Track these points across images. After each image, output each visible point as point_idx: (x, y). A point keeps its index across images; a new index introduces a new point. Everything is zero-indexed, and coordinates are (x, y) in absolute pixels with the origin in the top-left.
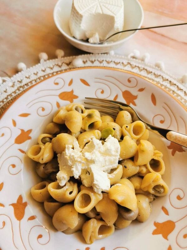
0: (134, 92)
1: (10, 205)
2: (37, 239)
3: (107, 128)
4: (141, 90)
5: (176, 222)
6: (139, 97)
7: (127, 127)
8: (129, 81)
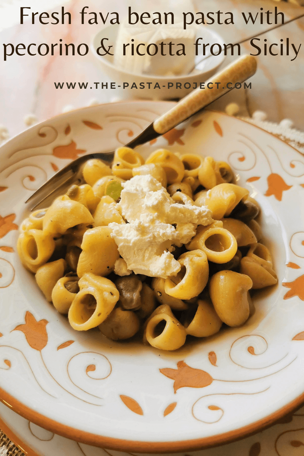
0: (63, 140)
1: (175, 392)
2: (255, 355)
3: (106, 188)
4: (67, 130)
5: (271, 170)
6: (76, 140)
7: (118, 165)
8: (42, 135)
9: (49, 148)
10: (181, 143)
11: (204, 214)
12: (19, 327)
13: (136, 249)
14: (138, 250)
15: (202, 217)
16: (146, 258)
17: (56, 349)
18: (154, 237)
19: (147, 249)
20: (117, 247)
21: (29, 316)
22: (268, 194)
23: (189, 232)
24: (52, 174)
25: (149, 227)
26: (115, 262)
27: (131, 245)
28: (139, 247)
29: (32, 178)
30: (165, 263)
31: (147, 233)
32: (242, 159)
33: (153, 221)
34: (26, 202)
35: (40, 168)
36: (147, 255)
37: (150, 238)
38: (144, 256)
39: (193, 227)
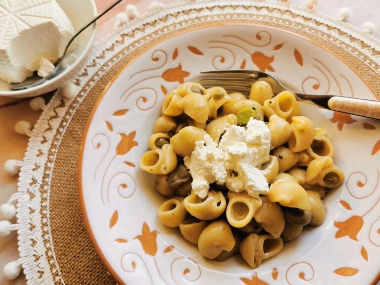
0: (268, 52)
1: (134, 238)
2: (184, 275)
4: (278, 47)
5: (363, 216)
6: (276, 58)
7: (270, 102)
8: (259, 37)
9: (254, 50)
10: (340, 127)
11: (254, 189)
12: (123, 135)
13: (199, 162)
14: (199, 164)
15: (251, 189)
16: (199, 172)
17: (123, 161)
18: (211, 168)
19: (203, 169)
20: (193, 150)
21: (133, 134)
22: (337, 224)
23: (235, 188)
24: (237, 67)
25: (215, 160)
26: (186, 156)
27: (198, 158)
28: (200, 164)
29: (223, 60)
30: (199, 187)
31: (211, 162)
32: (360, 184)
33: (220, 160)
34: (201, 73)
35: (234, 57)
36: (200, 172)
37: (209, 166)
38: (199, 170)
39: (241, 187)
